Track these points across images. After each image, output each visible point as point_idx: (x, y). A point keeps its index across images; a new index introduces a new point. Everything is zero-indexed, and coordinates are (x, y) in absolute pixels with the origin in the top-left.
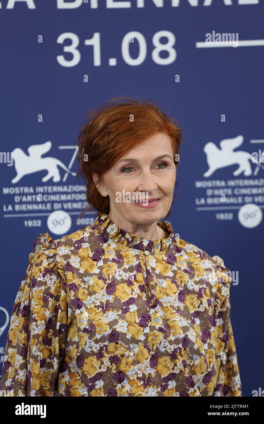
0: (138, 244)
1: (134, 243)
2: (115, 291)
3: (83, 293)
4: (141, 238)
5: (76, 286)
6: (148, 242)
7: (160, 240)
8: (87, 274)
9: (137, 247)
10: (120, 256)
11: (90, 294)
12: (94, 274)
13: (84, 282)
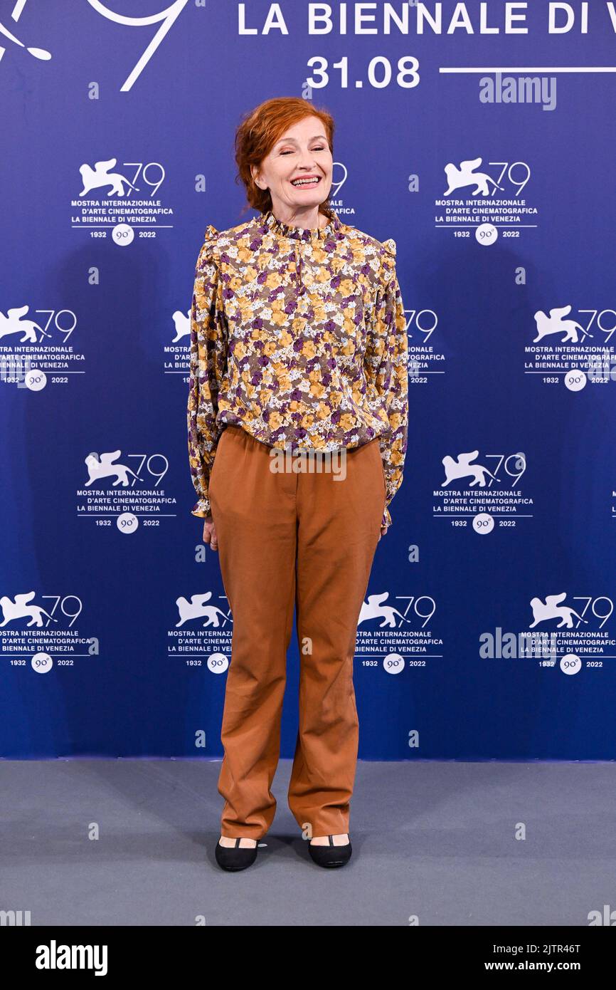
0: (294, 234)
1: (289, 233)
2: (266, 281)
3: (236, 283)
4: (296, 228)
5: (228, 277)
6: (303, 231)
7: (316, 229)
8: (243, 264)
9: (293, 237)
10: (277, 246)
11: (243, 284)
12: (249, 264)
13: (239, 272)
